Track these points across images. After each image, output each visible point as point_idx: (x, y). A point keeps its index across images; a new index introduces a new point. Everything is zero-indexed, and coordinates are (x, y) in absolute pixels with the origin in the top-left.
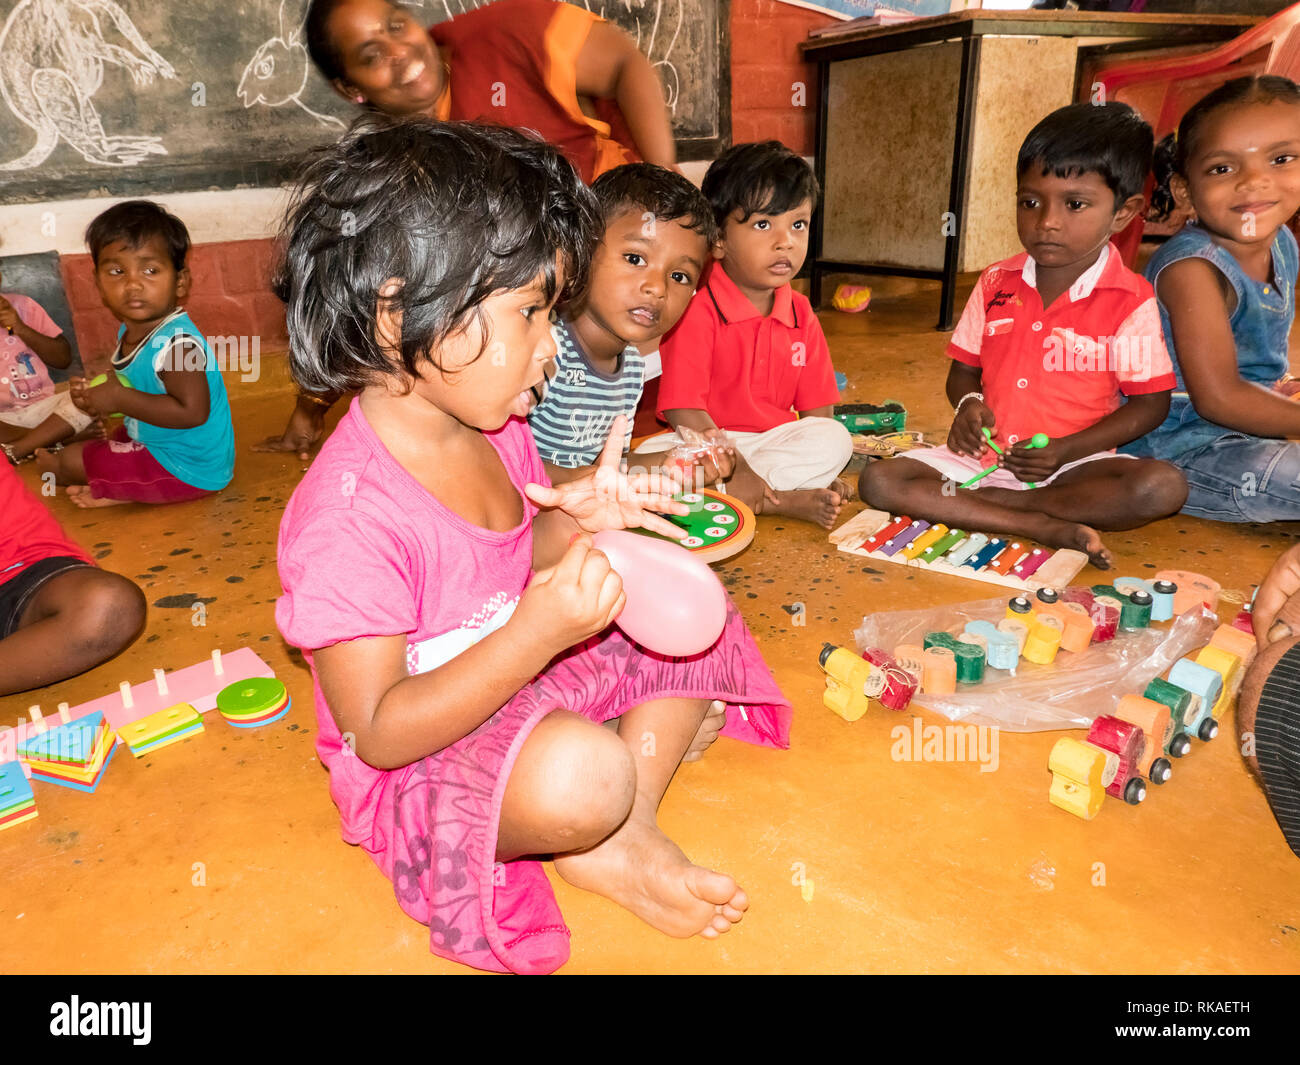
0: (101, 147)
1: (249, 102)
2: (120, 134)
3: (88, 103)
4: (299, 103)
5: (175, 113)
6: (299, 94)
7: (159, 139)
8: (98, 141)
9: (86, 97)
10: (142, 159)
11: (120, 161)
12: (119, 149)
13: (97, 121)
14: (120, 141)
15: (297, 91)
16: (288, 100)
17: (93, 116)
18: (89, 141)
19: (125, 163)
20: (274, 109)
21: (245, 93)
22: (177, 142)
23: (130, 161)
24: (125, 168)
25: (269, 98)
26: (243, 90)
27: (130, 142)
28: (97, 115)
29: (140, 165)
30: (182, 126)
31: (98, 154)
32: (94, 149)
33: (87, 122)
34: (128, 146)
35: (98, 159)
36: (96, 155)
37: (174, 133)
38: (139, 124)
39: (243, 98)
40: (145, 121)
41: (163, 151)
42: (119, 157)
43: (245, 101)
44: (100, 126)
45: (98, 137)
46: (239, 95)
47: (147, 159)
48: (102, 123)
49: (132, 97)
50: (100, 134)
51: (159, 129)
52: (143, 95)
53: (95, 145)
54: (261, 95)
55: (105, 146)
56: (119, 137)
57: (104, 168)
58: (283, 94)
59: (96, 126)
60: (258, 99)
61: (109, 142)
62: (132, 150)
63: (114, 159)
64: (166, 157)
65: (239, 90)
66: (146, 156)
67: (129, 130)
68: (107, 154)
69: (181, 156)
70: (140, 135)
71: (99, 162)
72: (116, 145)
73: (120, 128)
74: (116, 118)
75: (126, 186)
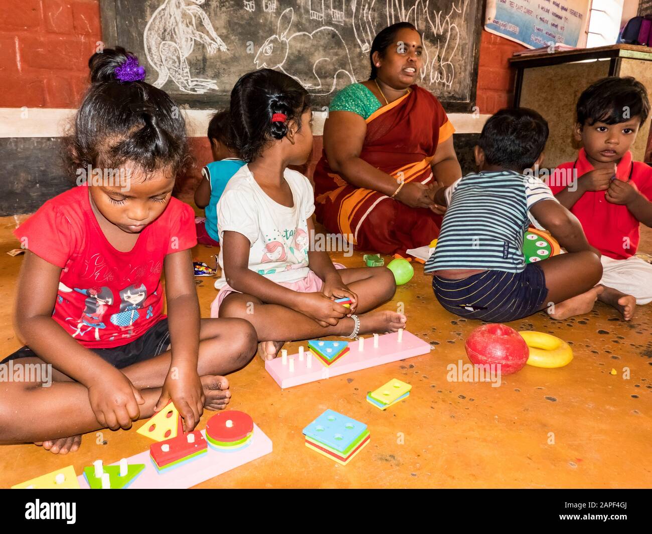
0: (188, 83)
1: (259, 67)
2: (198, 78)
3: (185, 61)
4: (282, 69)
5: (224, 69)
6: (282, 64)
7: (215, 81)
8: (187, 80)
9: (184, 57)
10: (206, 91)
11: (196, 91)
12: (196, 85)
13: (188, 70)
14: (197, 81)
15: (282, 63)
16: (277, 67)
17: (186, 67)
18: (183, 80)
19: (198, 93)
21: (258, 61)
22: (223, 83)
23: (201, 91)
24: (198, 95)
25: (268, 65)
26: (257, 60)
27: (202, 82)
28: (188, 67)
29: (205, 94)
30: (226, 76)
31: (186, 86)
32: (185, 84)
33: (183, 70)
34: (200, 84)
35: (186, 89)
36: (185, 87)
37: (223, 79)
38: (207, 73)
39: (256, 63)
40: (210, 72)
41: (216, 88)
42: (196, 89)
43: (257, 66)
44: (189, 73)
45: (187, 78)
46: (255, 63)
47: (209, 91)
48: (190, 71)
49: (205, 60)
50: (188, 77)
51: (216, 76)
52: (211, 59)
53: (185, 82)
54: (265, 63)
55: (190, 83)
56: (196, 79)
57: (188, 94)
58: (275, 63)
59: (187, 72)
60: (263, 65)
61: (192, 81)
62: (202, 86)
63: (193, 90)
64: (217, 91)
65: (255, 60)
66: (207, 90)
67: (202, 76)
68: (190, 87)
69: (224, 91)
70: (207, 79)
71: (186, 91)
72: (195, 83)
73: (198, 74)
74: (197, 69)
75: (198, 104)
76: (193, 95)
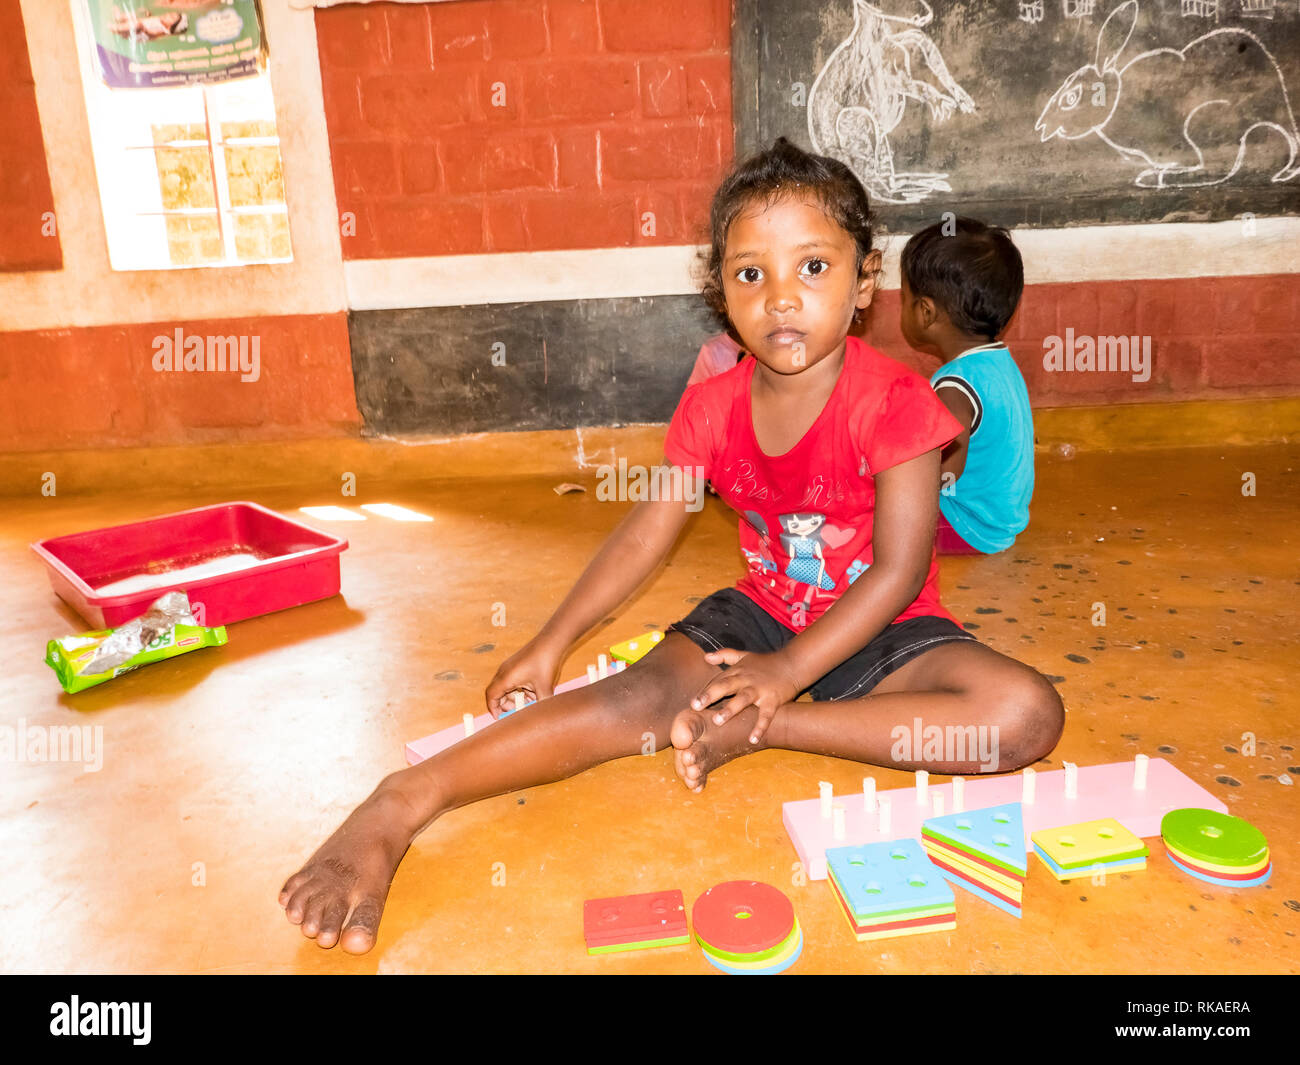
0: (888, 184)
1: (1046, 135)
2: (909, 171)
3: (885, 142)
4: (1102, 135)
5: (966, 149)
6: (1103, 125)
7: (946, 176)
8: (887, 178)
9: (884, 134)
10: (925, 197)
11: (904, 198)
12: (905, 186)
13: (889, 158)
14: (908, 178)
15: (1102, 122)
16: (1090, 131)
17: (887, 153)
18: (879, 179)
19: (908, 201)
20: (1072, 142)
21: (1044, 126)
22: (963, 178)
23: (913, 198)
24: (907, 205)
25: (1069, 131)
26: (1042, 123)
27: (918, 179)
28: (891, 152)
29: (922, 204)
30: (971, 162)
31: (884, 190)
32: (882, 186)
33: (880, 160)
34: (913, 183)
35: (883, 196)
36: (882, 192)
37: (961, 170)
38: (929, 161)
39: (1041, 130)
40: (936, 158)
41: (947, 188)
42: (903, 194)
43: (1043, 135)
44: (892, 163)
45: (888, 174)
46: (1037, 129)
47: (930, 197)
48: (894, 159)
49: (926, 134)
50: (890, 171)
51: (949, 164)
52: (939, 131)
53: (883, 182)
54: (1061, 128)
55: (892, 185)
56: (907, 174)
57: (887, 206)
58: (1087, 125)
59: (888, 163)
60: (1057, 132)
61: (897, 180)
62: (918, 187)
63: (899, 196)
64: (949, 194)
65: (1038, 123)
66: (929, 194)
67: (918, 167)
68: (893, 191)
69: (964, 194)
70: (928, 172)
71: (884, 199)
72: (903, 182)
73: (910, 165)
74: (908, 155)
75: (906, 223)
76: (898, 206)
